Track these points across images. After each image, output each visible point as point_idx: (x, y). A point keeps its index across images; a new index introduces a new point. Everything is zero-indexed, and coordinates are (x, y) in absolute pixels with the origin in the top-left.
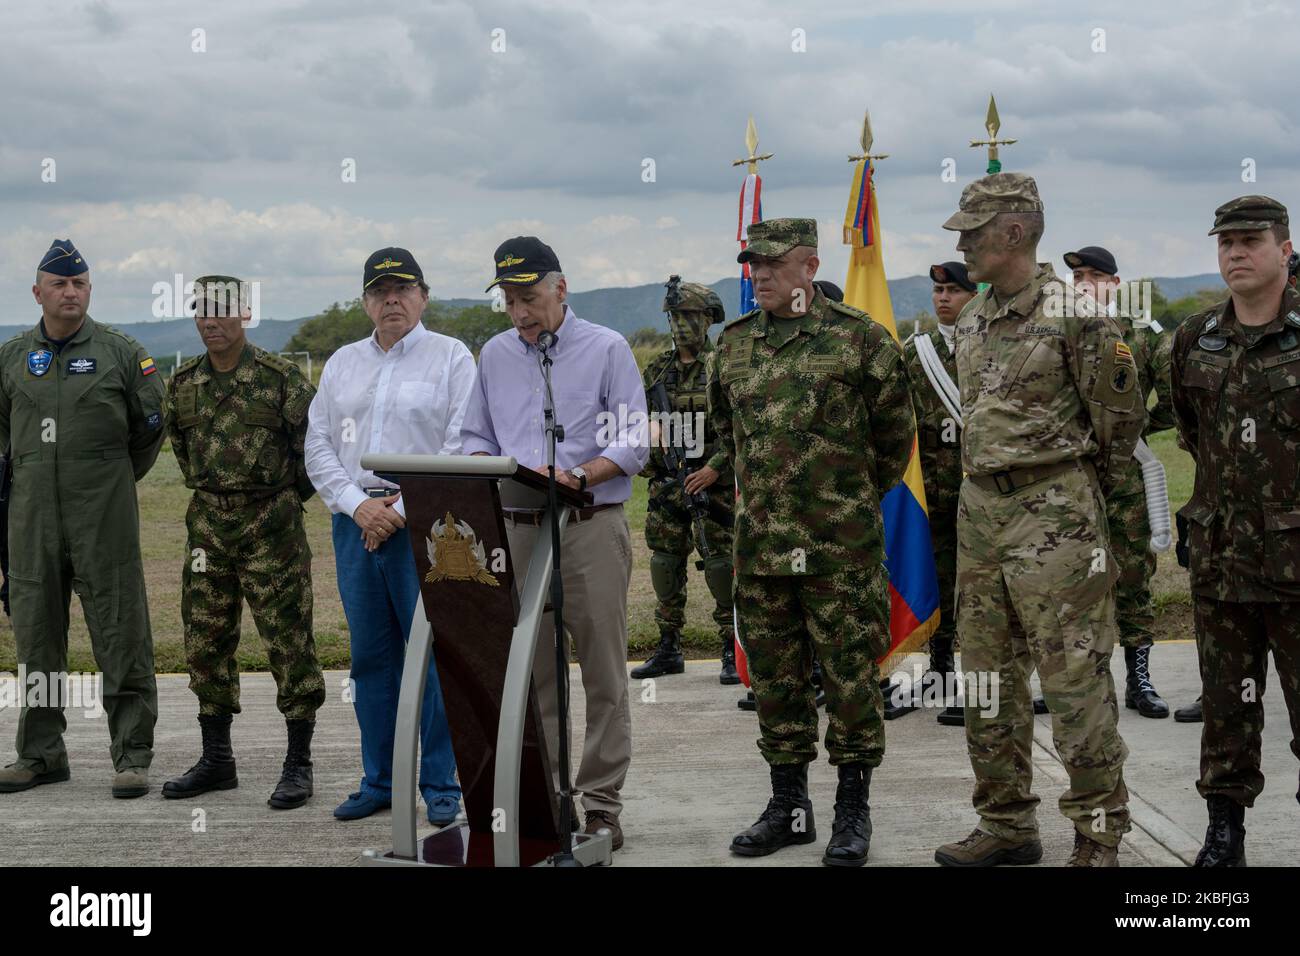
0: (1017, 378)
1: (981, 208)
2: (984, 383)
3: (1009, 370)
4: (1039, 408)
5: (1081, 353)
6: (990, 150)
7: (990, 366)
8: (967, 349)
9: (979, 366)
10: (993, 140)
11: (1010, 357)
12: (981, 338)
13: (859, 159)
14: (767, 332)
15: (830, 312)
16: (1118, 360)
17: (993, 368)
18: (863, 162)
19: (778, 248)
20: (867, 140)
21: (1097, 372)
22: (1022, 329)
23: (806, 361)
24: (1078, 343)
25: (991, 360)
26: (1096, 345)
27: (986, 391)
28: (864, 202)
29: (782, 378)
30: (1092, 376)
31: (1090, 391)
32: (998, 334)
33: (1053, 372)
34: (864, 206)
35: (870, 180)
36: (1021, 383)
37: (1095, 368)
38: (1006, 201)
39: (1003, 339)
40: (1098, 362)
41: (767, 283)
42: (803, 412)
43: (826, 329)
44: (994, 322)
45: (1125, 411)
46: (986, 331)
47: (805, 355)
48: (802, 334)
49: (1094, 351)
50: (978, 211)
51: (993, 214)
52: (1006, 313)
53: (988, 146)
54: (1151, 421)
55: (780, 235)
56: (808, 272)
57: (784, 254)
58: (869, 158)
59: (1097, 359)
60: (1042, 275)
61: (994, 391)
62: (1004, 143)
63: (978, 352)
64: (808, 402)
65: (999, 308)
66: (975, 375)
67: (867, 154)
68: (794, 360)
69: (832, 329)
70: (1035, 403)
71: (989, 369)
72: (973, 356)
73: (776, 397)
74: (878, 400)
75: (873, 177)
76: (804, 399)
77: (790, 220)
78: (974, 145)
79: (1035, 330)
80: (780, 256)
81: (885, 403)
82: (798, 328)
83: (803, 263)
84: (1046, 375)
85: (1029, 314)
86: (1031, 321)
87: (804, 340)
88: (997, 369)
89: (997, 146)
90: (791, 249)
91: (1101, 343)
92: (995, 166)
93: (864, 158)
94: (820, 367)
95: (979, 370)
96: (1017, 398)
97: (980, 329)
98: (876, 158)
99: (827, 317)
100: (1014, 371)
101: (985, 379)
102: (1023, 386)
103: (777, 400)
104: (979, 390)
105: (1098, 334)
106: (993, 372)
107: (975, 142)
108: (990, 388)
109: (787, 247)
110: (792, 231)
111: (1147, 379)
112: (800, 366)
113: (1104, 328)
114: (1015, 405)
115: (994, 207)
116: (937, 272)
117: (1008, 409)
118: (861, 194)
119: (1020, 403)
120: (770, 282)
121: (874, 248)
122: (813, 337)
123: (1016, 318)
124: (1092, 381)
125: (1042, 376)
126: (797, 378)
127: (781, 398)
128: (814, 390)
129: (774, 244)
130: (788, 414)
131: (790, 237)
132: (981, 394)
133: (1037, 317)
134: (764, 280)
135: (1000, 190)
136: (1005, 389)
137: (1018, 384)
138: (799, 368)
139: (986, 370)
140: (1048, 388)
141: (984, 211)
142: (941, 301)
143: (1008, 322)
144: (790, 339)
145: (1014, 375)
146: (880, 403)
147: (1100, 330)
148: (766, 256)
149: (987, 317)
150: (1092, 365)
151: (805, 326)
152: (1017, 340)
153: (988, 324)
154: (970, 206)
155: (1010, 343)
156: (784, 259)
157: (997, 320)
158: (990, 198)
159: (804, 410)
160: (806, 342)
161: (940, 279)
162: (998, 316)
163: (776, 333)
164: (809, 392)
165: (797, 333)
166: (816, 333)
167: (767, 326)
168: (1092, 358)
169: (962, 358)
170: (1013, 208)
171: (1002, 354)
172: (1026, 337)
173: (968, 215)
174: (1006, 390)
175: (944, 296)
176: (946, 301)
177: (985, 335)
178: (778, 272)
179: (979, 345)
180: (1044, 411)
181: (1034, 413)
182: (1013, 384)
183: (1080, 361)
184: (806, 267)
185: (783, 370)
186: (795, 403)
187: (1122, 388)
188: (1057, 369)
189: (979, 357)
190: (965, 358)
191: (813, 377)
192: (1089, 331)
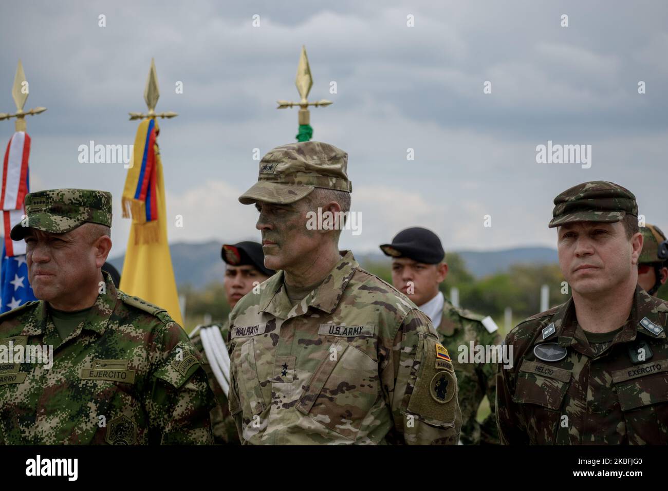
0: (324, 389)
1: (296, 180)
2: (277, 394)
3: (312, 379)
4: (348, 426)
5: (398, 355)
6: (300, 113)
7: (284, 373)
8: (252, 353)
9: (268, 374)
10: (304, 101)
11: (311, 364)
12: (269, 340)
13: (141, 117)
14: (44, 329)
15: (120, 307)
16: (439, 364)
17: (289, 377)
18: (146, 121)
19: (62, 223)
20: (152, 96)
21: (415, 379)
22: (324, 330)
23: (88, 365)
24: (394, 345)
25: (285, 367)
26: (415, 347)
27: (280, 405)
28: (148, 169)
29: (58, 387)
30: (409, 384)
31: (405, 402)
32: (293, 335)
33: (367, 383)
34: (147, 174)
35: (154, 143)
36: (328, 395)
37: (413, 374)
38: (324, 175)
39: (301, 341)
40: (416, 367)
41: (44, 266)
42: (81, 429)
43: (115, 327)
44: (287, 323)
45: (446, 425)
46: (277, 331)
47: (88, 359)
48: (85, 332)
49: (412, 354)
50: (293, 183)
51: (311, 188)
52: (305, 310)
53: (299, 108)
54: (482, 435)
55: (64, 208)
56: (97, 256)
57: (69, 231)
58: (154, 117)
59: (416, 363)
60: (344, 264)
61: (292, 404)
62: (316, 105)
63: (268, 357)
64: (87, 416)
65: (292, 305)
66: (264, 384)
67: (151, 112)
68: (75, 364)
69: (122, 328)
70: (343, 420)
71: (284, 378)
72: (259, 363)
73: (49, 409)
74: (175, 413)
75: (159, 140)
76: (83, 412)
77: (78, 191)
78: (283, 106)
79: (342, 330)
80: (63, 234)
81: (184, 418)
82: (81, 326)
83: (92, 244)
84: (358, 386)
85: (334, 311)
86: (336, 320)
87: (87, 340)
88: (295, 378)
89: (309, 108)
90: (77, 226)
91: (420, 344)
92: (305, 131)
93: (148, 117)
94: (105, 373)
95: (269, 378)
96: (324, 412)
97: (268, 329)
98: (163, 117)
99: (117, 313)
100: (319, 380)
101: (279, 390)
102: (331, 399)
103: (50, 413)
104: (271, 404)
105: (417, 334)
106: (289, 381)
107: (284, 102)
108: (285, 401)
109: (72, 223)
110: (80, 204)
111: (476, 384)
112: (80, 371)
113: (421, 327)
114: (321, 422)
115: (311, 179)
116: (230, 253)
117: (313, 427)
118: (144, 160)
119: (327, 419)
120: (49, 264)
121: (158, 225)
122: (99, 336)
123: (317, 316)
124: (409, 390)
125: (353, 387)
126: (77, 385)
127: (56, 411)
128: (96, 403)
129: (56, 218)
130: (63, 431)
131: (77, 211)
132: (274, 408)
133: (342, 315)
134: (42, 262)
135: (319, 162)
136: (307, 402)
137: (324, 396)
138: (79, 373)
139: (279, 379)
140: (361, 402)
141: (300, 183)
142: (234, 287)
143: (305, 321)
144: (70, 338)
145: (320, 385)
146: (177, 418)
147: (418, 329)
148: (46, 232)
149: (277, 314)
150: (410, 370)
151: (90, 323)
152: (319, 343)
153: (279, 324)
154: (283, 176)
155: (311, 347)
156: (68, 238)
157: (292, 319)
158: (308, 169)
159: (83, 425)
160: (90, 343)
161: (233, 260)
162: (293, 313)
163: (56, 330)
164: (90, 404)
165: (79, 332)
166: (103, 330)
167: (45, 321)
168: (410, 362)
169: (245, 365)
170: (331, 184)
171: (300, 359)
172: (330, 340)
173: (280, 186)
174: (310, 404)
175: (237, 280)
176: (240, 287)
177: (275, 338)
178: (60, 254)
179: (268, 349)
180: (354, 430)
181: (343, 431)
182: (319, 396)
183: (397, 366)
184: (95, 249)
185: (59, 376)
186: (72, 418)
187: (442, 397)
188: (371, 379)
189: (269, 363)
190: (250, 363)
191: (96, 386)
192: (408, 330)
